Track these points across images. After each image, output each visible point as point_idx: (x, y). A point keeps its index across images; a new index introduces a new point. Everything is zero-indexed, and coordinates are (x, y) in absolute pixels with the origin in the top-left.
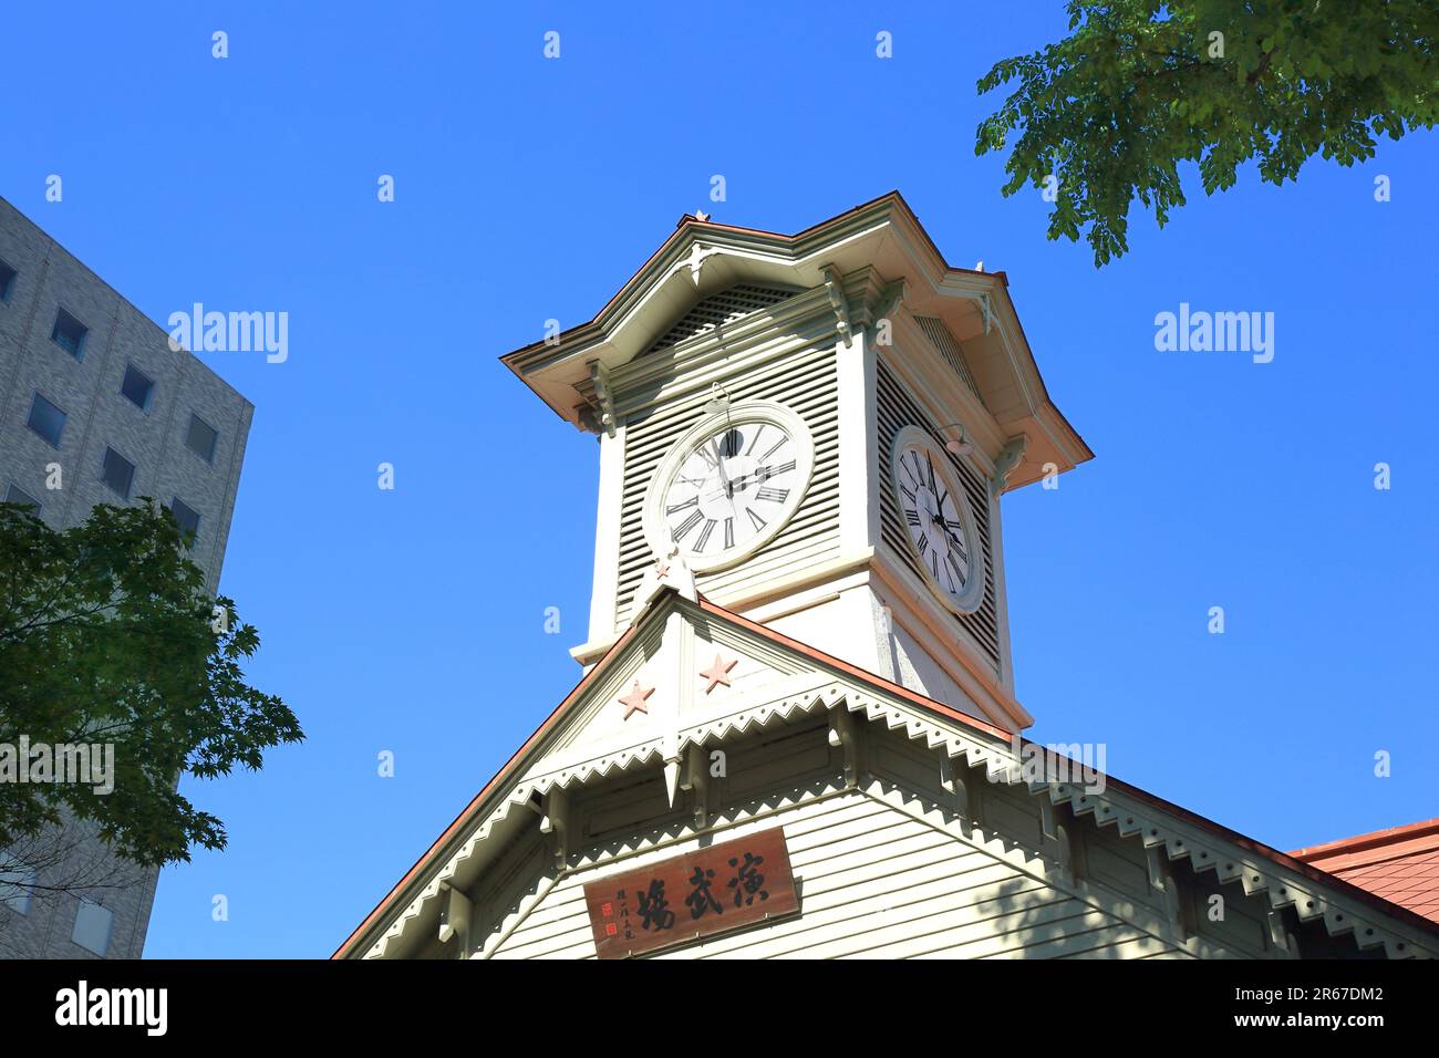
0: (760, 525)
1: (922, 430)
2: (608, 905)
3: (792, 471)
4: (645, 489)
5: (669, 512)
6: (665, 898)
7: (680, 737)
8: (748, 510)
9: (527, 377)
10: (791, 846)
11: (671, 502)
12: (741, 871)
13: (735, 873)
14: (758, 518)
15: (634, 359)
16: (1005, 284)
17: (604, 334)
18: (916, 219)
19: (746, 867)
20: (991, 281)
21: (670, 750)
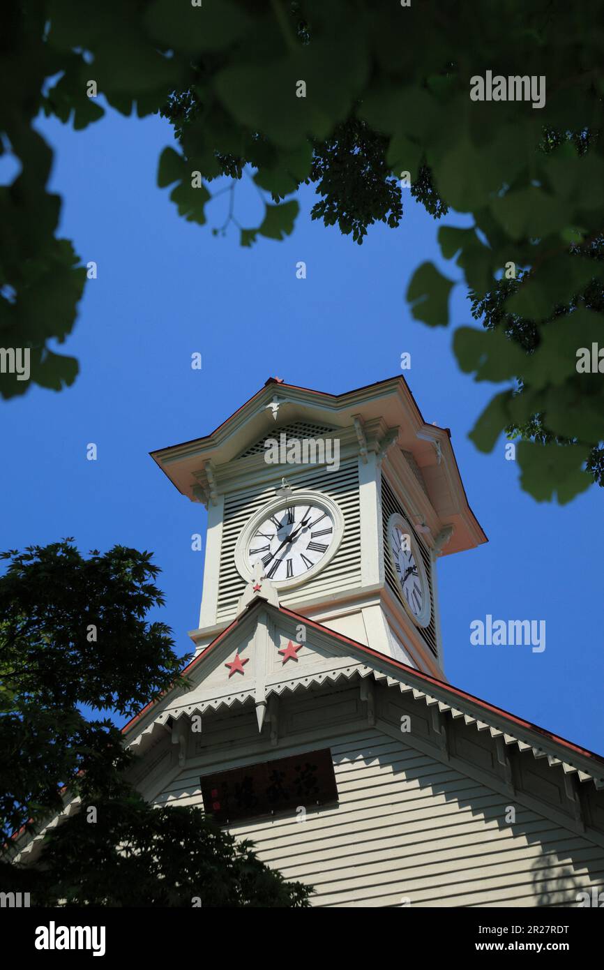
0: (309, 565)
1: (400, 515)
2: (215, 791)
3: (330, 534)
4: (236, 538)
5: (251, 553)
6: (253, 788)
7: (266, 690)
8: (302, 555)
9: (165, 465)
11: (254, 547)
12: (303, 774)
13: (299, 775)
14: (307, 560)
15: (232, 460)
16: (449, 436)
17: (216, 444)
18: (410, 392)
19: (306, 772)
20: (440, 432)
21: (260, 697)
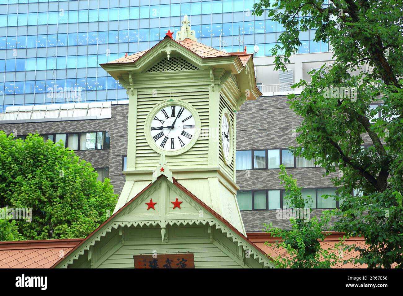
0: (183, 145)
3: (194, 129)
5: (152, 129)
6: (157, 264)
7: (165, 222)
8: (178, 137)
10: (195, 259)
11: (154, 126)
12: (180, 262)
13: (178, 262)
14: (181, 141)
19: (182, 261)
21: (163, 225)
